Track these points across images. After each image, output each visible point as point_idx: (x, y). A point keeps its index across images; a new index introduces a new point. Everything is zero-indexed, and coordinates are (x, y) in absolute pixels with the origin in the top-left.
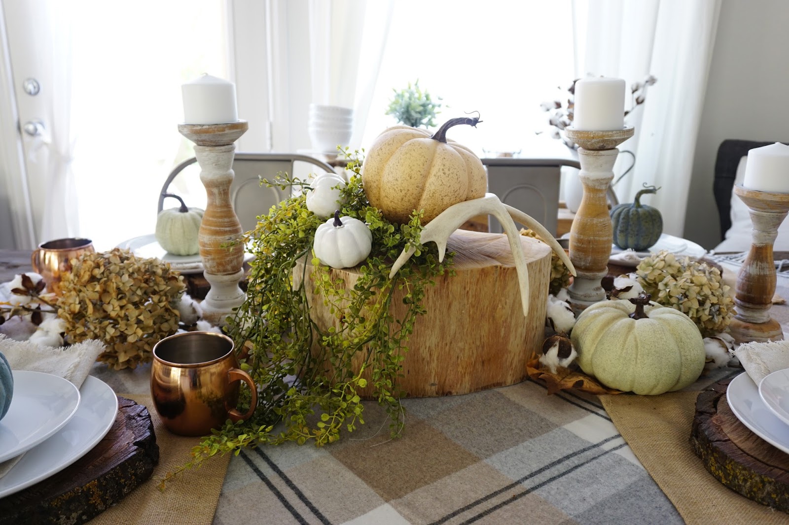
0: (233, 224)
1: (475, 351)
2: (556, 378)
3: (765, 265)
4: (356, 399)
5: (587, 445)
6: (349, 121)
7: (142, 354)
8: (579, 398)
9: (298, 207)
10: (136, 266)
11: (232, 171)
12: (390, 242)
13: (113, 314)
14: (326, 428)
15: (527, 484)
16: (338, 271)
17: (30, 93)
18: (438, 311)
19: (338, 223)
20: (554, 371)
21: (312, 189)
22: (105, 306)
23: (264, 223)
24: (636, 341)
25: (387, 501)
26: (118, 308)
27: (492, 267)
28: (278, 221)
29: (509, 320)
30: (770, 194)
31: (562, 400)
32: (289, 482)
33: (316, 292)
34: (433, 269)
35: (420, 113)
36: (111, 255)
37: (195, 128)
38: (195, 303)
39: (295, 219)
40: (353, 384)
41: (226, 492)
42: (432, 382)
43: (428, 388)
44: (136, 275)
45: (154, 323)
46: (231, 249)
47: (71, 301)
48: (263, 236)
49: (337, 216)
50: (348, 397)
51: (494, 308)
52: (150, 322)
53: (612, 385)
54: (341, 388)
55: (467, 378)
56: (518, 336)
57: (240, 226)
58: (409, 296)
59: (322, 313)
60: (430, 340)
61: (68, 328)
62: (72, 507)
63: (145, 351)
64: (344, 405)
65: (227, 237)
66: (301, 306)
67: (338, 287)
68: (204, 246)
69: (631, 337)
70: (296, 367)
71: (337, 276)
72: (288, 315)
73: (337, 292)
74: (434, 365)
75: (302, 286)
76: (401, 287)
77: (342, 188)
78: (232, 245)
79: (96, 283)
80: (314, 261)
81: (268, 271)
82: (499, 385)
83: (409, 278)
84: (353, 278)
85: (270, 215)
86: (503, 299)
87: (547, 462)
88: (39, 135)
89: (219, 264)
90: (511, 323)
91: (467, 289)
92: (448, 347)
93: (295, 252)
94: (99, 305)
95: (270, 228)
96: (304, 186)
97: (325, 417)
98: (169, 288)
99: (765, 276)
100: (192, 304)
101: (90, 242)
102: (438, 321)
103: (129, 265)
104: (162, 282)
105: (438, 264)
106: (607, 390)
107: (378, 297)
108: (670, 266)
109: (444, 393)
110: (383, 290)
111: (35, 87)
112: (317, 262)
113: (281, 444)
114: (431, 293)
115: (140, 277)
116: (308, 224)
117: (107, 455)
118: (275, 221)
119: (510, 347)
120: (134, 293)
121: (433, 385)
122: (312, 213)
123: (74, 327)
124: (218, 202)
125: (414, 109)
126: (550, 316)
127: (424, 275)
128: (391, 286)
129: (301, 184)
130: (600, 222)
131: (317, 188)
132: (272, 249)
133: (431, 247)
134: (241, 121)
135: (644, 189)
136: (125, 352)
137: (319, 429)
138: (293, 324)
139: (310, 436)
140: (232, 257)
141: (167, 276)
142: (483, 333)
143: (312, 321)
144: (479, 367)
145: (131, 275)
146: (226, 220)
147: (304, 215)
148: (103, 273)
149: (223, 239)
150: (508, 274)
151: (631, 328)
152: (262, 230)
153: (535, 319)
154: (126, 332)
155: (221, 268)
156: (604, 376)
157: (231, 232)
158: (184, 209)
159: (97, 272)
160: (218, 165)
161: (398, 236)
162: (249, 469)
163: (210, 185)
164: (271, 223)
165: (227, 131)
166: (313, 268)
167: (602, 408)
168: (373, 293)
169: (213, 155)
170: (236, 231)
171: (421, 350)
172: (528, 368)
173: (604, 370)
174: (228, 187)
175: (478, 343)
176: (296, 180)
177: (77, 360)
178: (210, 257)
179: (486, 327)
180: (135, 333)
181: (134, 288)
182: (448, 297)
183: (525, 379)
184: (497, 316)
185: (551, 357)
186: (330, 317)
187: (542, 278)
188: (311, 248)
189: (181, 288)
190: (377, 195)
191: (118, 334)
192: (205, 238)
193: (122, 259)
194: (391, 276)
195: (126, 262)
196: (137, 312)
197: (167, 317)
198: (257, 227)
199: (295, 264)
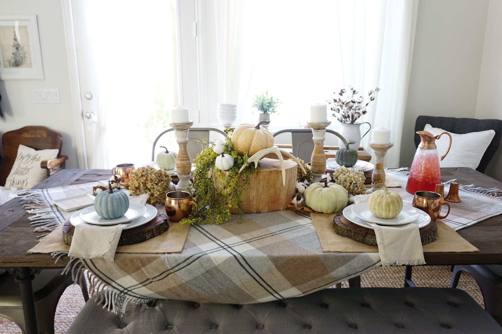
0: (188, 157)
1: (269, 198)
2: (296, 207)
3: (380, 170)
4: (228, 211)
5: (300, 225)
6: (235, 110)
7: (158, 200)
8: (304, 214)
9: (210, 151)
10: (156, 172)
11: (188, 139)
12: (239, 162)
13: (149, 187)
14: (219, 219)
15: (278, 233)
16: (223, 171)
17: (88, 99)
18: (255, 184)
19: (223, 156)
20: (296, 205)
21: (215, 145)
22: (146, 185)
23: (199, 156)
24: (322, 194)
25: (235, 236)
26: (151, 185)
27: (274, 170)
28: (204, 156)
29: (280, 188)
30: (377, 145)
31: (298, 215)
32: (207, 232)
33: (216, 178)
34: (253, 170)
35: (268, 106)
36: (148, 168)
37: (176, 125)
38: (175, 185)
39: (209, 155)
40: (227, 206)
41: (189, 234)
42: (254, 208)
43: (253, 210)
44: (156, 174)
45: (163, 190)
46: (188, 165)
47: (135, 183)
48: (199, 161)
49: (223, 154)
50: (226, 210)
51: (275, 184)
52: (161, 190)
53: (315, 210)
54: (224, 208)
55: (266, 207)
56: (284, 193)
57: (190, 158)
58: (245, 179)
59: (218, 185)
60: (253, 194)
61: (134, 192)
62: (149, 233)
63: (160, 200)
64: (224, 212)
65: (186, 162)
66: (211, 183)
67: (223, 176)
68: (178, 165)
69: (320, 193)
70: (210, 203)
71: (223, 173)
72: (207, 186)
73: (223, 178)
74: (255, 202)
75: (212, 176)
76: (243, 176)
77: (225, 145)
78: (188, 164)
79: (144, 177)
80: (215, 168)
81: (200, 172)
82: (278, 210)
83: (245, 173)
84: (228, 173)
85: (201, 154)
86: (278, 181)
87: (285, 228)
88: (92, 118)
89: (183, 171)
90: (281, 189)
91: (265, 177)
92: (259, 196)
93: (209, 166)
94: (145, 184)
95: (201, 158)
96: (213, 144)
97: (219, 216)
98: (167, 179)
99: (380, 175)
100: (173, 185)
101: (133, 165)
102: (255, 188)
103: (154, 171)
104: (164, 177)
105: (255, 169)
106: (314, 212)
107: (236, 178)
108: (344, 171)
109: (258, 212)
110: (237, 177)
111: (90, 96)
112: (216, 169)
113: (205, 224)
114: (253, 178)
115: (157, 175)
116: (214, 157)
117: (156, 222)
118: (203, 156)
119: (281, 197)
120: (156, 180)
121: (255, 209)
122: (215, 153)
123: (136, 192)
124: (183, 149)
125: (265, 105)
126: (297, 188)
127: (250, 173)
128: (239, 176)
129: (212, 143)
130: (320, 156)
131: (217, 145)
132: (202, 165)
133: (253, 163)
134: (191, 121)
135: (350, 142)
136: (153, 200)
137: (216, 219)
138: (209, 189)
139: (214, 222)
140: (187, 169)
141: (165, 175)
142: (271, 192)
143: (215, 188)
144: (270, 204)
145: (155, 174)
146: (186, 156)
147: (212, 154)
148: (146, 174)
149: (185, 162)
150: (279, 172)
151: (321, 190)
152: (199, 159)
153: (290, 188)
154: (154, 193)
155: (184, 173)
156: (313, 207)
157: (187, 160)
158: (167, 152)
159: (143, 173)
160: (183, 137)
161: (242, 160)
162: (195, 229)
163: (180, 144)
164: (201, 156)
165: (186, 125)
166: (215, 171)
167: (310, 217)
168: (234, 178)
169: (181, 133)
170: (189, 160)
171: (250, 197)
172: (288, 205)
173: (312, 204)
174: (186, 144)
175: (270, 196)
176: (210, 142)
177: (142, 199)
178: (180, 169)
179: (272, 191)
180: (156, 193)
181: (156, 179)
182: (259, 180)
183: (287, 209)
184: (276, 186)
185: (295, 201)
186: (221, 186)
187: (292, 174)
188: (214, 164)
189: (170, 179)
190: (236, 147)
191: (151, 194)
192: (177, 162)
193: (151, 169)
194: (239, 173)
195: (153, 170)
196: (157, 186)
197: (166, 188)
198: (197, 158)
199: (209, 170)
